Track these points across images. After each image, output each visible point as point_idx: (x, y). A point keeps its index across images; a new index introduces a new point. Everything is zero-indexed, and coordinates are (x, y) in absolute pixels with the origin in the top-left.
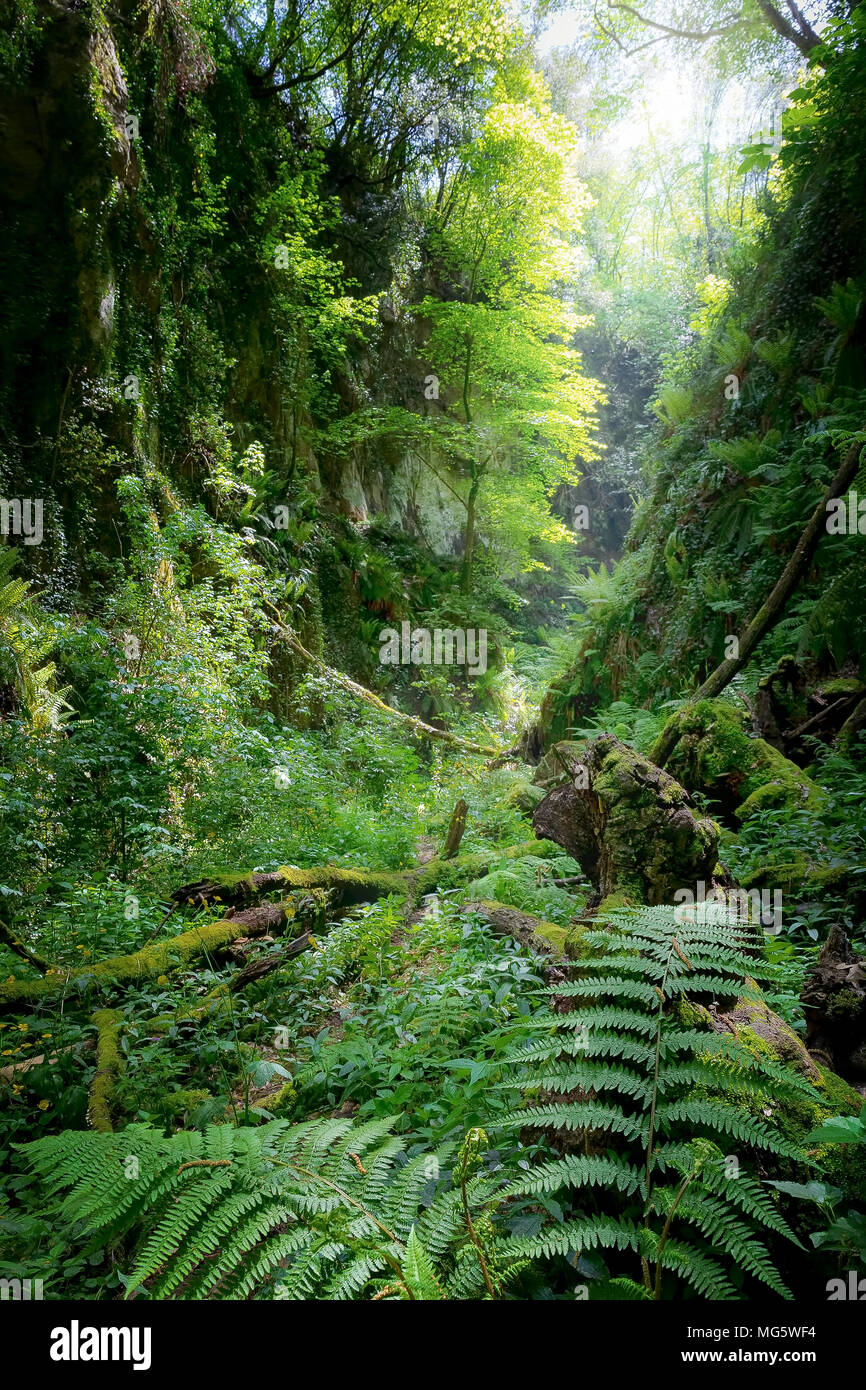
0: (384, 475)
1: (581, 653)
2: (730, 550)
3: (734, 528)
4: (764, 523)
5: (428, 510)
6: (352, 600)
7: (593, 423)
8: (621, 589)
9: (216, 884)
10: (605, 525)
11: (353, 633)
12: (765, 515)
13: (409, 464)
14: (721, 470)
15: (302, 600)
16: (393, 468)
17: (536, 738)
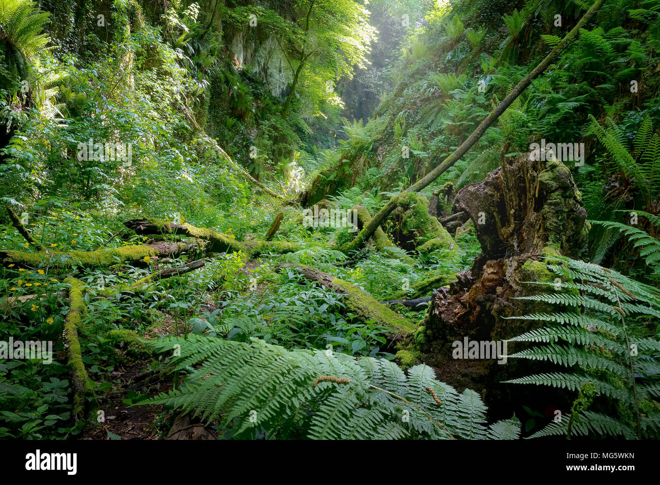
0: (255, 45)
1: (341, 160)
2: (427, 128)
3: (432, 117)
4: (449, 118)
5: (273, 70)
6: (225, 105)
7: (368, 50)
8: (368, 134)
9: (150, 223)
10: (357, 105)
11: (222, 122)
12: (451, 114)
13: (269, 44)
14: (433, 88)
15: (200, 96)
16: (261, 43)
17: (306, 196)
